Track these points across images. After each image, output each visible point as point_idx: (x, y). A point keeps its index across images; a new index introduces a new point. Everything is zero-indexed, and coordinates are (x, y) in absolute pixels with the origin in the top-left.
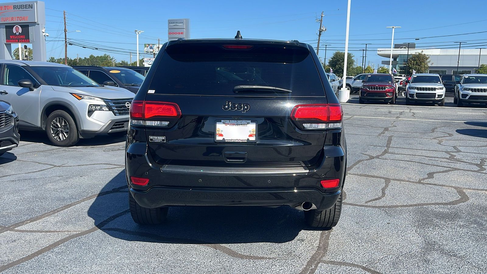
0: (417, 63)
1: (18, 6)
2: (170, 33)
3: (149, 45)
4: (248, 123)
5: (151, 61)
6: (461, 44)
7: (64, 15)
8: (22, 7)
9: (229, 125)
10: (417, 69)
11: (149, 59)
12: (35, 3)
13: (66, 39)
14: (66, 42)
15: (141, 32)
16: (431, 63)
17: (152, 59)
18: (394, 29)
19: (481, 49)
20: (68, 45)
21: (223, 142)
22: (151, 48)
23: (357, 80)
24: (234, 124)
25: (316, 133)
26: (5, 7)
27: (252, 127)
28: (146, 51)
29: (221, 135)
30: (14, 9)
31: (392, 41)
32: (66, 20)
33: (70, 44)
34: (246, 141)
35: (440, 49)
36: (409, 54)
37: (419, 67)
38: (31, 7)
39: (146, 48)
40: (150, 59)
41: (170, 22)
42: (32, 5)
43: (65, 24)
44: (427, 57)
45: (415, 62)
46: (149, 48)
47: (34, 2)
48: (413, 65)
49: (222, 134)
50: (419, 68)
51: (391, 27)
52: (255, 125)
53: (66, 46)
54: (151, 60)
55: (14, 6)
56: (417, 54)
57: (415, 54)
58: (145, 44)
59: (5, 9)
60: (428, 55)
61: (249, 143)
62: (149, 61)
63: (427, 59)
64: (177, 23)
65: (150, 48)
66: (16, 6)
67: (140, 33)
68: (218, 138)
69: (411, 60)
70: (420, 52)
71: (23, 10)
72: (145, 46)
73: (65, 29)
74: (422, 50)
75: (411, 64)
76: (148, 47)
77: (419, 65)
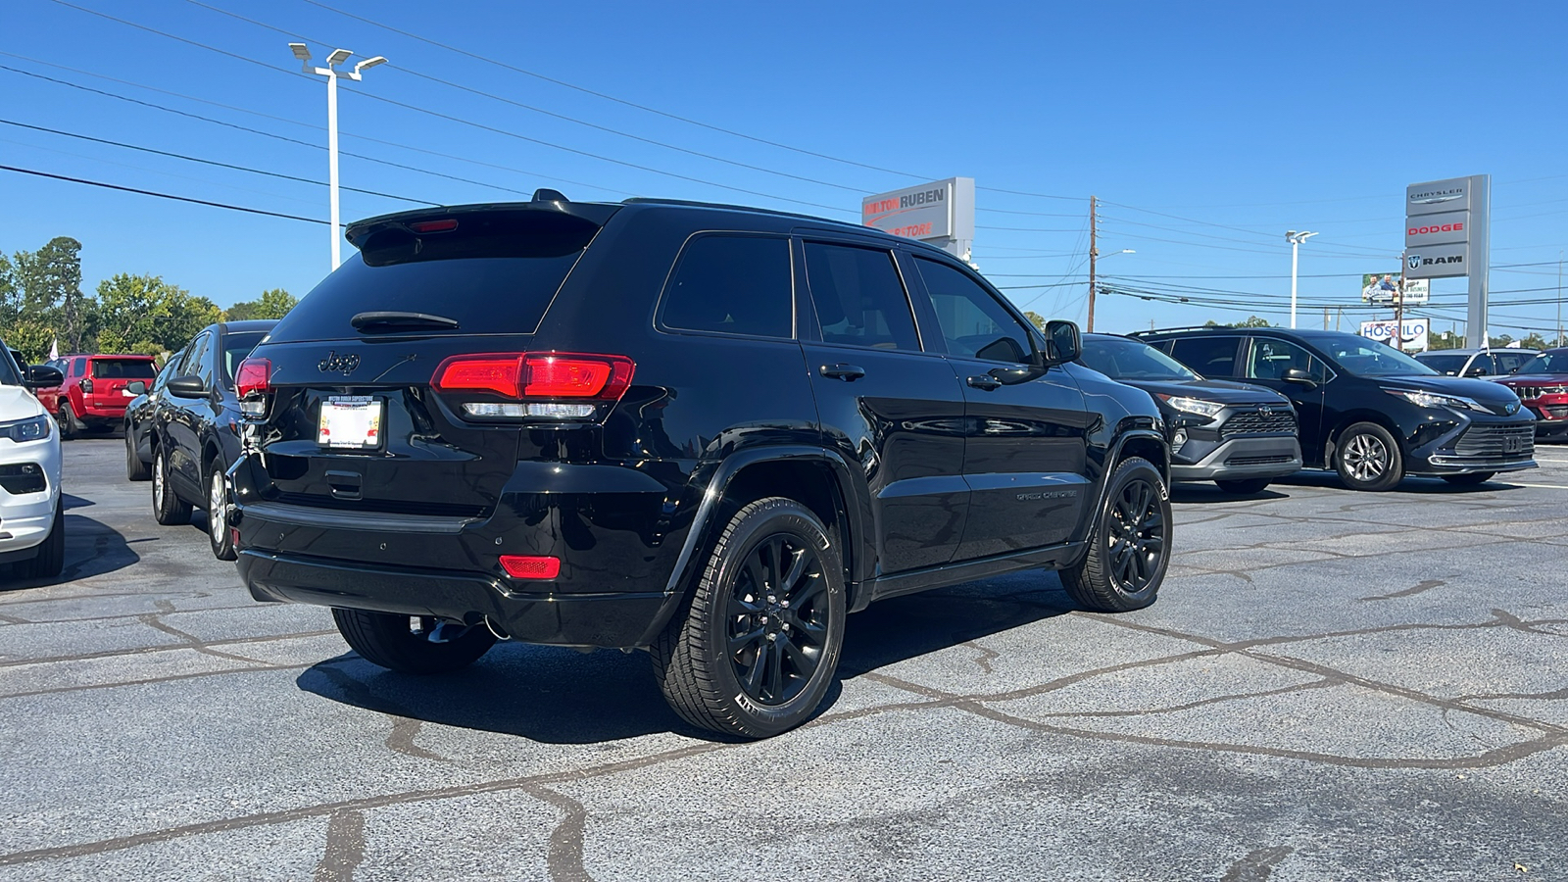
1: (910, 196)
2: (1410, 232)
3: (1379, 277)
4: (369, 403)
5: (1385, 331)
7: (1093, 207)
8: (919, 199)
9: (339, 408)
11: (1378, 325)
12: (950, 185)
13: (1092, 278)
14: (1093, 285)
15: (1307, 236)
17: (1387, 323)
20: (1097, 294)
21: (327, 449)
22: (1387, 286)
24: (348, 406)
25: (488, 429)
26: (883, 203)
27: (373, 412)
28: (1368, 296)
29: (327, 432)
30: (902, 206)
32: (1096, 223)
33: (1105, 292)
34: (360, 446)
38: (941, 198)
39: (1368, 288)
40: (1383, 325)
41: (1414, 193)
42: (942, 190)
43: (1093, 234)
46: (1378, 286)
47: (946, 182)
49: (329, 428)
52: (379, 407)
53: (1093, 298)
54: (1383, 328)
55: (902, 198)
58: (1365, 276)
59: (883, 210)
61: (366, 449)
62: (1379, 331)
64: (1439, 193)
65: (1382, 288)
66: (906, 197)
67: (1303, 241)
68: (323, 439)
71: (921, 205)
72: (1364, 282)
73: (1093, 249)
76: (1375, 283)
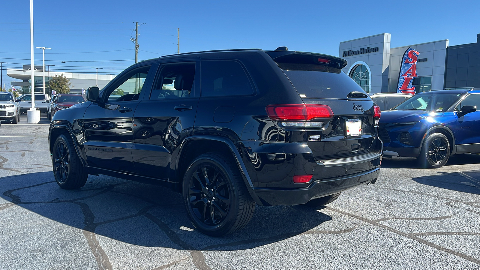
0: (58, 85)
6: (98, 69)
10: (59, 91)
16: (72, 85)
18: (44, 50)
19: (111, 75)
23: (22, 100)
31: (43, 62)
35: (72, 73)
36: (50, 76)
37: (61, 89)
44: (67, 79)
45: (57, 84)
48: (55, 87)
50: (61, 91)
51: (41, 48)
56: (58, 77)
57: (55, 76)
60: (68, 78)
63: (67, 82)
69: (51, 82)
70: (60, 75)
74: (62, 73)
75: (53, 86)
77: (60, 87)
